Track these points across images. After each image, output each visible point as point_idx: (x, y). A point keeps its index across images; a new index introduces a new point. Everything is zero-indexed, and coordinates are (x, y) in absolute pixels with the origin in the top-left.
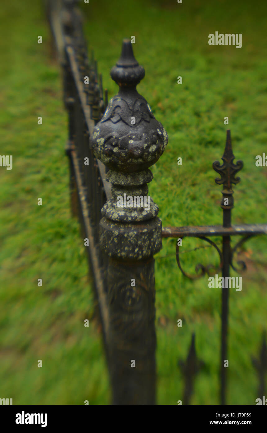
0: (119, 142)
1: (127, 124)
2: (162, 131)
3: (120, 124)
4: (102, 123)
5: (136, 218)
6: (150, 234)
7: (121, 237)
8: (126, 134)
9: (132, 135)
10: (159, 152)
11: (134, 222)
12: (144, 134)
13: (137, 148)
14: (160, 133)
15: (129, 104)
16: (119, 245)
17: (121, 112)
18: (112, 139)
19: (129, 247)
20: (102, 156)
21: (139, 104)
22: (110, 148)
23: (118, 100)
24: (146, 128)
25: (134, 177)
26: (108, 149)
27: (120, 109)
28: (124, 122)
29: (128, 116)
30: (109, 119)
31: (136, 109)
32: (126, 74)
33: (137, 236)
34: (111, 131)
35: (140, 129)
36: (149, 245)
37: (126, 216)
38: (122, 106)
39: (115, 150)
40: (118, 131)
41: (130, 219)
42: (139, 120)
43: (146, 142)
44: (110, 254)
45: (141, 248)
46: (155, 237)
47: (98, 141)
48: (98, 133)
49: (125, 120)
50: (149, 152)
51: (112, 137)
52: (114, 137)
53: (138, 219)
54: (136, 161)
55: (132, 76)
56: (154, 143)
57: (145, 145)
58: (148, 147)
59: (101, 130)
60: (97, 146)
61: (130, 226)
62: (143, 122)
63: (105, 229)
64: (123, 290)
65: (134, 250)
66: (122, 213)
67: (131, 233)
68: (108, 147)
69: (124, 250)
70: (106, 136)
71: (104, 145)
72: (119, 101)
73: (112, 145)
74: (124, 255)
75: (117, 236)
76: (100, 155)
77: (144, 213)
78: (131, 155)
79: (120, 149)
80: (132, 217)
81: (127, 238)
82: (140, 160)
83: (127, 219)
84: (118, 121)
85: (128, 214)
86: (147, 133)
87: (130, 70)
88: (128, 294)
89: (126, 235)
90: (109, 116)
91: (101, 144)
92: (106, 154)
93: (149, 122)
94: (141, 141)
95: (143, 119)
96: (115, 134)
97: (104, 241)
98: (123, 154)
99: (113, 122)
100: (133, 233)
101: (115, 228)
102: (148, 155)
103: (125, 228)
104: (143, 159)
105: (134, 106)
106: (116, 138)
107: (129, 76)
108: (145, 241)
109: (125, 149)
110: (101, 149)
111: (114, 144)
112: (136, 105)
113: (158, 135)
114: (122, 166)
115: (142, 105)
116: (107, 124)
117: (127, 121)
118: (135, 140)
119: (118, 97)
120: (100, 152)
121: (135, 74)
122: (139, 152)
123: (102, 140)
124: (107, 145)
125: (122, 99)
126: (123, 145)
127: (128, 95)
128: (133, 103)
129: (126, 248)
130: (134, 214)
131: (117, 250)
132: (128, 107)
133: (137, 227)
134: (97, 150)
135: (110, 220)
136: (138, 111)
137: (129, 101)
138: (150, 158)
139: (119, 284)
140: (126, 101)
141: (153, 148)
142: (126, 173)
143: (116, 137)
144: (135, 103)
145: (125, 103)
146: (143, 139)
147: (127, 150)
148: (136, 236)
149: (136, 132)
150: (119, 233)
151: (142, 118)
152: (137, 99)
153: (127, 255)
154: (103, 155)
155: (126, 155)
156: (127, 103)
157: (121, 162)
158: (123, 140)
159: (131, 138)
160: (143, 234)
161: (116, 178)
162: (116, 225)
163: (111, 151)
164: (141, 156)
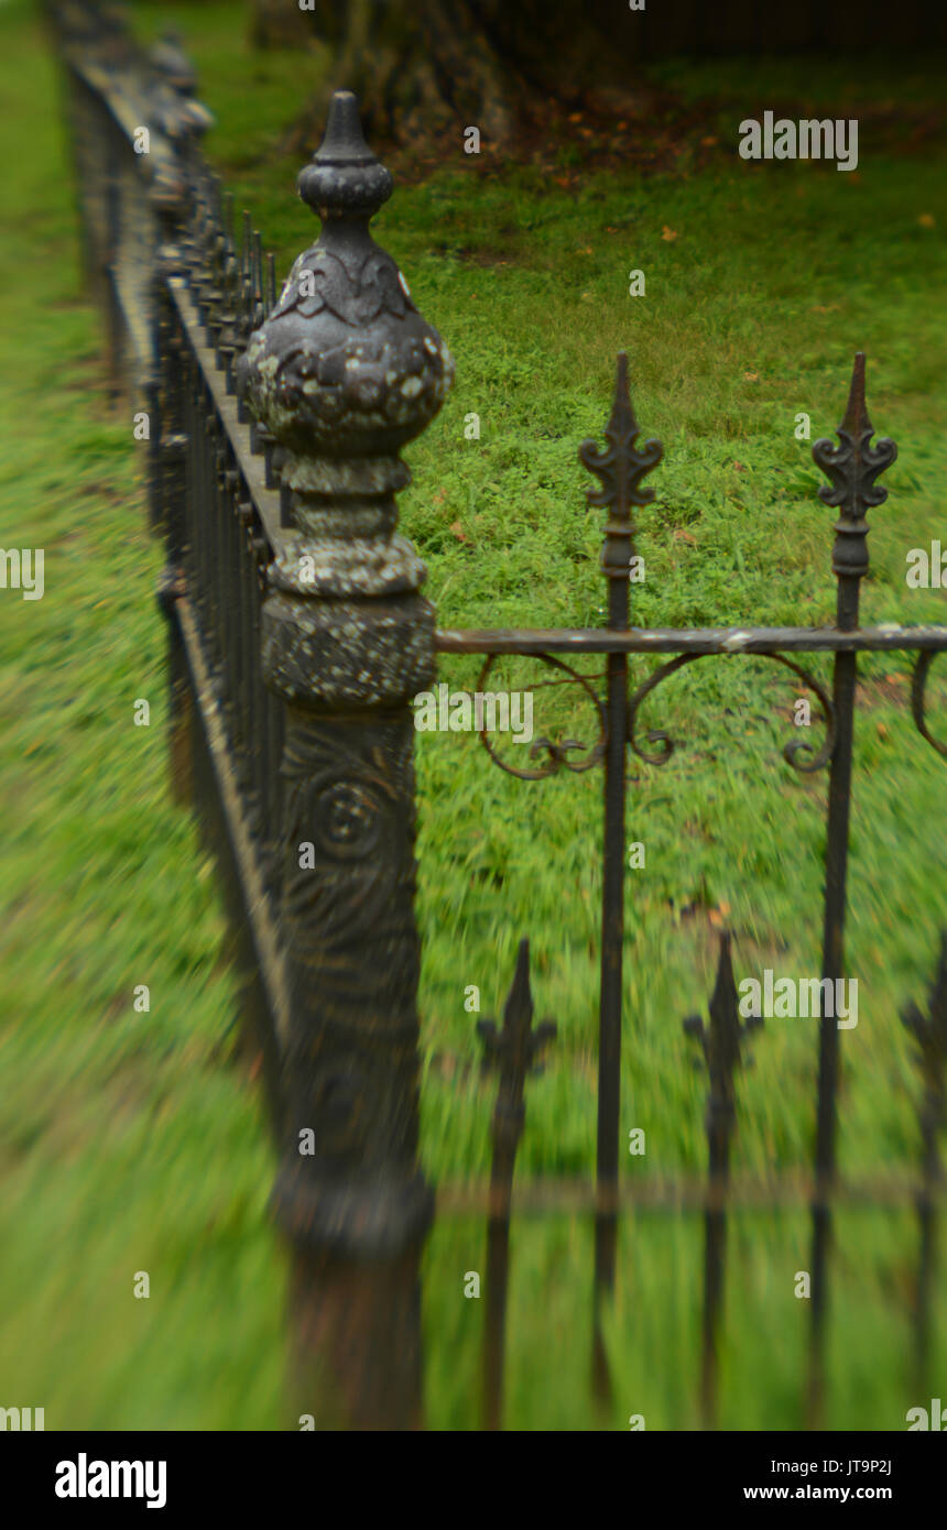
0: (320, 366)
1: (341, 319)
2: (439, 348)
3: (324, 318)
4: (272, 321)
5: (363, 584)
6: (404, 634)
7: (321, 639)
8: (339, 343)
9: (355, 346)
10: (430, 403)
11: (359, 598)
12: (387, 348)
13: (368, 381)
14: (432, 349)
15: (347, 265)
16: (317, 663)
17: (327, 287)
18: (299, 358)
19: (342, 666)
20: (272, 409)
21: (374, 266)
22: (293, 381)
23: (319, 257)
24: (393, 331)
25: (358, 471)
26: (288, 387)
27: (323, 281)
28: (334, 312)
29: (345, 298)
30: (292, 309)
31: (367, 279)
32: (342, 182)
33: (369, 637)
34: (298, 339)
35: (377, 333)
36: (401, 665)
37: (336, 580)
38: (328, 272)
39: (309, 388)
40: (316, 337)
41: (346, 587)
42: (374, 309)
43: (393, 366)
44: (290, 691)
45: (376, 669)
46: (415, 642)
47: (261, 366)
48: (263, 347)
49: (335, 306)
50: (401, 398)
51: (300, 352)
52: (306, 353)
53: (370, 590)
54: (362, 420)
55: (358, 188)
56: (416, 372)
57: (391, 377)
58: (399, 382)
59: (269, 339)
60: (259, 379)
61: (346, 608)
62: (386, 317)
63: (277, 620)
64: (326, 794)
65: (357, 672)
66: (325, 573)
67: (350, 628)
68: (288, 380)
69: (331, 679)
70: (285, 353)
71: (277, 377)
72: (322, 260)
73: (299, 375)
74: (329, 692)
75: (310, 638)
76: (267, 404)
77: (388, 574)
78: (351, 402)
79: (323, 383)
80: (351, 582)
81: (337, 642)
82: (377, 419)
83: (339, 586)
84: (318, 312)
85: (342, 575)
86: (396, 344)
87: (351, 172)
88: (340, 805)
89: (334, 633)
90: (292, 301)
91: (270, 375)
92: (284, 402)
93: (400, 317)
94: (380, 365)
95: (384, 309)
96: (308, 346)
97: (274, 656)
98: (330, 400)
99: (302, 315)
100: (355, 627)
101: (307, 614)
102: (397, 406)
103: (333, 615)
104: (386, 417)
105: (361, 270)
106: (311, 355)
107: (347, 189)
108: (387, 651)
109: (336, 385)
110: (269, 388)
111: (305, 371)
112: (368, 269)
113: (426, 352)
114: (326, 434)
115: (382, 271)
116: (287, 321)
117: (341, 311)
118: (363, 360)
119: (318, 250)
120: (267, 398)
121: (366, 186)
122: (375, 392)
123: (274, 363)
124: (286, 375)
125: (329, 254)
126: (331, 375)
127: (346, 242)
128: (361, 263)
129: (336, 671)
130: (360, 575)
131: (308, 677)
132: (346, 272)
133: (367, 611)
134: (257, 394)
135: (293, 594)
136: (372, 285)
137: (348, 258)
138: (403, 415)
139: (314, 780)
140: (341, 257)
141: (413, 387)
142: (337, 457)
143: (314, 352)
144: (365, 264)
145: (336, 263)
146: (386, 360)
147: (340, 388)
148: (365, 636)
149: (366, 340)
150: (315, 625)
151: (383, 305)
152: (371, 253)
153: (339, 690)
154: (275, 405)
155: (338, 401)
156: (342, 263)
157: (326, 422)
158: (330, 360)
159: (352, 355)
160: (383, 631)
161: (309, 473)
162: (308, 606)
163: (299, 391)
164: (378, 406)
